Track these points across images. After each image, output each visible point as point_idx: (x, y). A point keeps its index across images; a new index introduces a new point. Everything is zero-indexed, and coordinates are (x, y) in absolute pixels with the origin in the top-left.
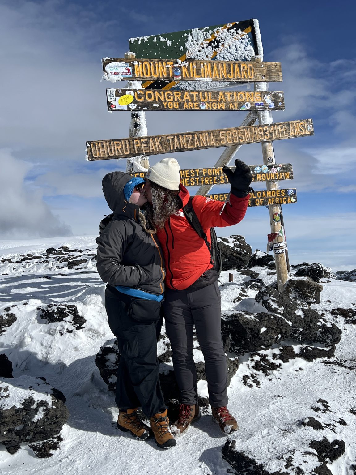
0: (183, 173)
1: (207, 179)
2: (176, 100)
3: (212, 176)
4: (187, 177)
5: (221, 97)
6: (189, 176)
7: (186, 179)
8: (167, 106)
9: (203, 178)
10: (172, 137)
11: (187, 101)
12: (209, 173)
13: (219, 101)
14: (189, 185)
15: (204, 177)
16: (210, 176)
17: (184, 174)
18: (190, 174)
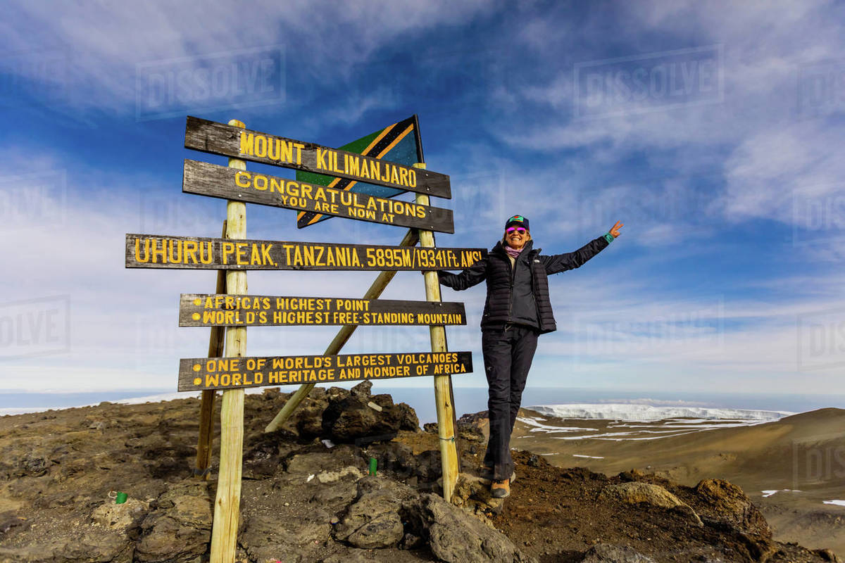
0: (303, 303)
1: (342, 315)
2: (303, 195)
3: (351, 311)
4: (310, 309)
5: (372, 204)
6: (314, 309)
7: (308, 314)
8: (288, 201)
9: (337, 313)
10: (292, 247)
11: (321, 200)
12: (346, 307)
13: (368, 208)
14: (312, 322)
15: (339, 312)
16: (349, 311)
17: (305, 305)
18: (315, 305)
